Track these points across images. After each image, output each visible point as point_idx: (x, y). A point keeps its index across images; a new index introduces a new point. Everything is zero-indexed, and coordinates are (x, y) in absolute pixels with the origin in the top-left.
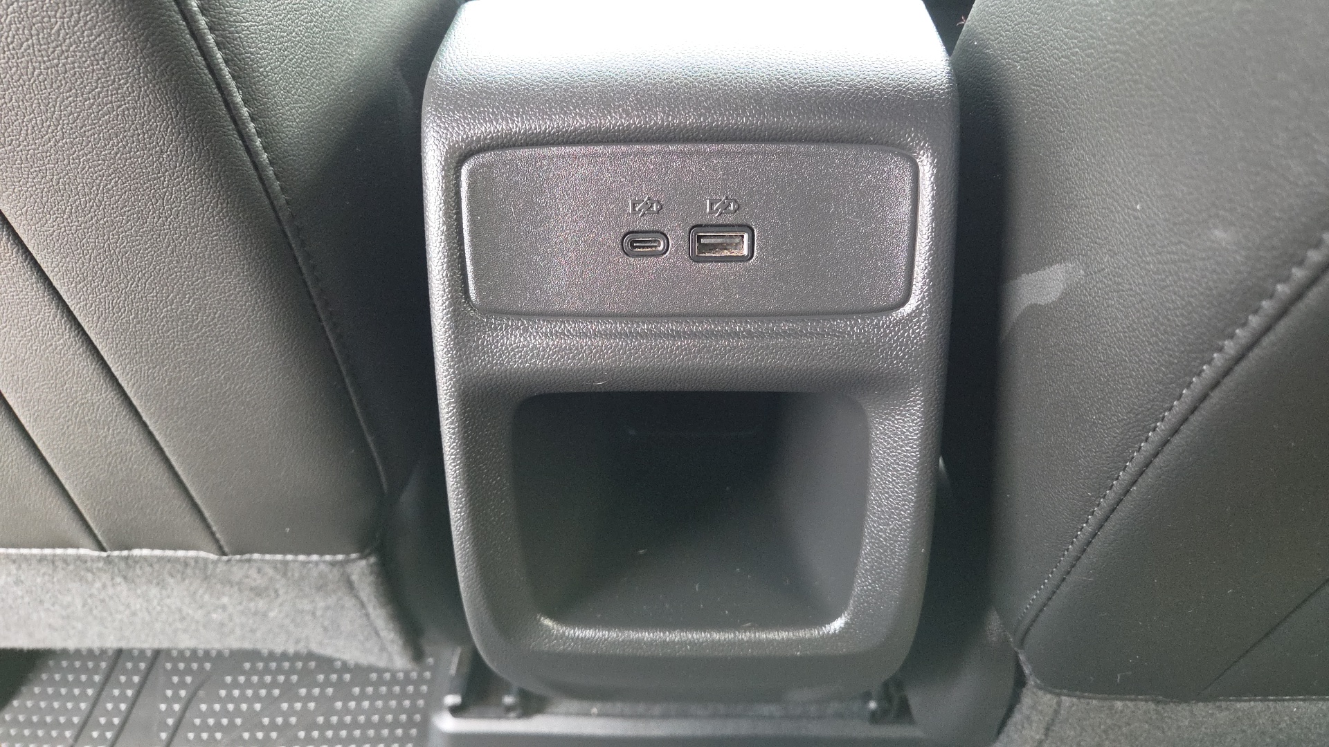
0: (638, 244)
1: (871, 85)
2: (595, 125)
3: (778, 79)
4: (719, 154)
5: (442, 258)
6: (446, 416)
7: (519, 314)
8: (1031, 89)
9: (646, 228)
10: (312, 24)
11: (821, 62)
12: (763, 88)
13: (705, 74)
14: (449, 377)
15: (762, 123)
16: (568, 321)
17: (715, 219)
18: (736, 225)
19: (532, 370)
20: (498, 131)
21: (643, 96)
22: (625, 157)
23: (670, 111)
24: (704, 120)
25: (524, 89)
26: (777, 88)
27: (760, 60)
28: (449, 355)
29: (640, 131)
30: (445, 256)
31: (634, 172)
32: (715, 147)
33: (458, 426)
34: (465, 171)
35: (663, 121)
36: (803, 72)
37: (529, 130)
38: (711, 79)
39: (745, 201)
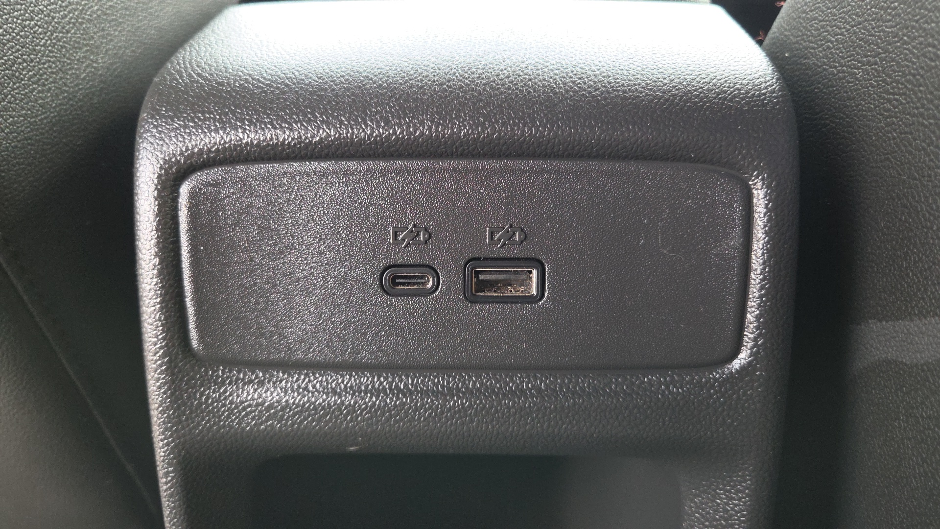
0: (401, 281)
1: (689, 90)
2: (345, 135)
3: (574, 82)
4: (501, 172)
5: (154, 297)
6: (165, 487)
7: (253, 365)
8: (884, 98)
9: (411, 261)
10: (33, 23)
11: (626, 63)
12: (557, 93)
13: (484, 76)
14: (166, 441)
15: (556, 135)
16: (314, 374)
17: (496, 250)
18: (523, 258)
19: (268, 434)
20: (225, 142)
21: (405, 101)
22: (384, 175)
23: (439, 119)
24: (483, 131)
25: (261, 92)
26: (573, 92)
27: (551, 61)
28: (166, 415)
29: (402, 143)
30: (157, 295)
31: (396, 193)
32: (497, 164)
33: (179, 499)
34: (185, 190)
35: (430, 131)
36: (605, 74)
37: (264, 141)
38: (492, 82)
39: (534, 230)
